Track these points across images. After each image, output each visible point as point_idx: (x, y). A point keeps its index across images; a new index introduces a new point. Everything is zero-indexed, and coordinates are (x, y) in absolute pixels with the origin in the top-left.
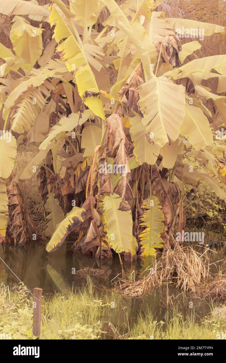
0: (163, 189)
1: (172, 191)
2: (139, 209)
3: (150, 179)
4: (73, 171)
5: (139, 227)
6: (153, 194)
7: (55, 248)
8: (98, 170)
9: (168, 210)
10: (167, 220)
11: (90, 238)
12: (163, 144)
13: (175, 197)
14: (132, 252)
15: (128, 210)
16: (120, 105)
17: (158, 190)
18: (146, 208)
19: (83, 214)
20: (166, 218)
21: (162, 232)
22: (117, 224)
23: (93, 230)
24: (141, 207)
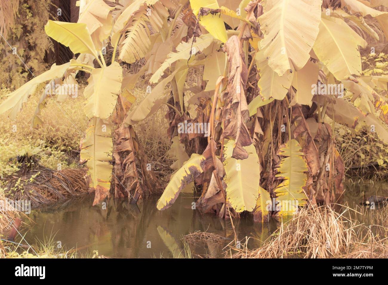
0: (306, 131)
1: (322, 133)
2: (274, 157)
3: (290, 118)
4: (201, 109)
5: (274, 180)
6: (294, 137)
7: (167, 206)
8: (221, 108)
9: (312, 157)
10: (311, 171)
11: (210, 193)
12: (282, 72)
13: (326, 142)
14: (262, 211)
15: (245, 158)
16: (247, 25)
17: (300, 132)
18: (283, 155)
19: (203, 163)
20: (311, 168)
21: (305, 186)
22: (239, 176)
23: (214, 182)
24: (277, 155)
